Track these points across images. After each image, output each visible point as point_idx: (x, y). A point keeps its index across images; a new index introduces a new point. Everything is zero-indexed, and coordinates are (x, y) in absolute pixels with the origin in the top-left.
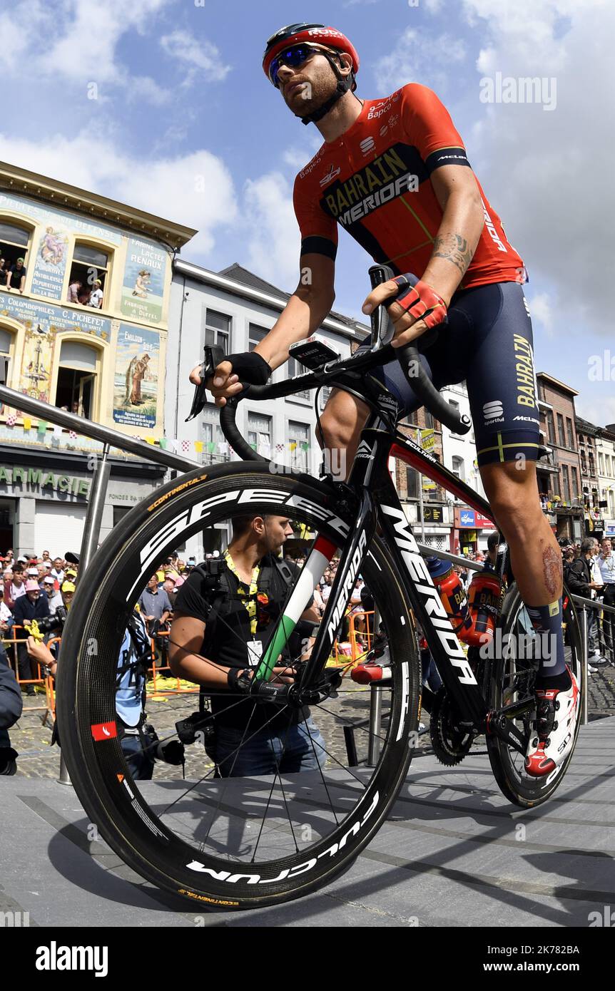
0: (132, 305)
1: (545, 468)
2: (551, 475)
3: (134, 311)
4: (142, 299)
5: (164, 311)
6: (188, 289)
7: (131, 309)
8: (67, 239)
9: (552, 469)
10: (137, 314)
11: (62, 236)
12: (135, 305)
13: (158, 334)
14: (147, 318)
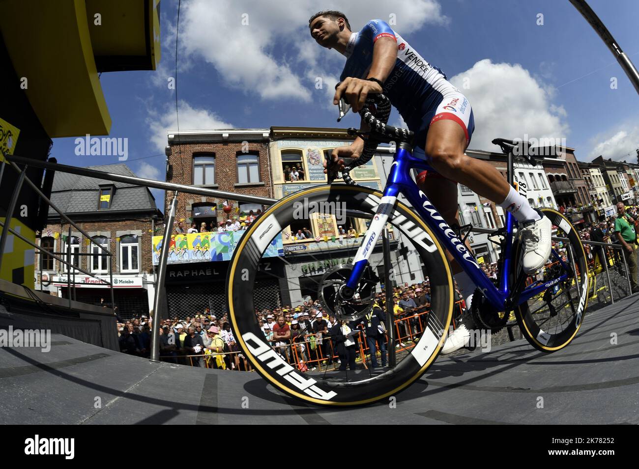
0: (360, 173)
1: (571, 191)
2: (575, 194)
3: (362, 175)
4: (364, 169)
5: (376, 171)
6: (384, 158)
7: (360, 174)
8: (319, 152)
9: (574, 191)
10: (364, 177)
11: (317, 151)
12: (361, 172)
13: (376, 182)
14: (369, 177)
